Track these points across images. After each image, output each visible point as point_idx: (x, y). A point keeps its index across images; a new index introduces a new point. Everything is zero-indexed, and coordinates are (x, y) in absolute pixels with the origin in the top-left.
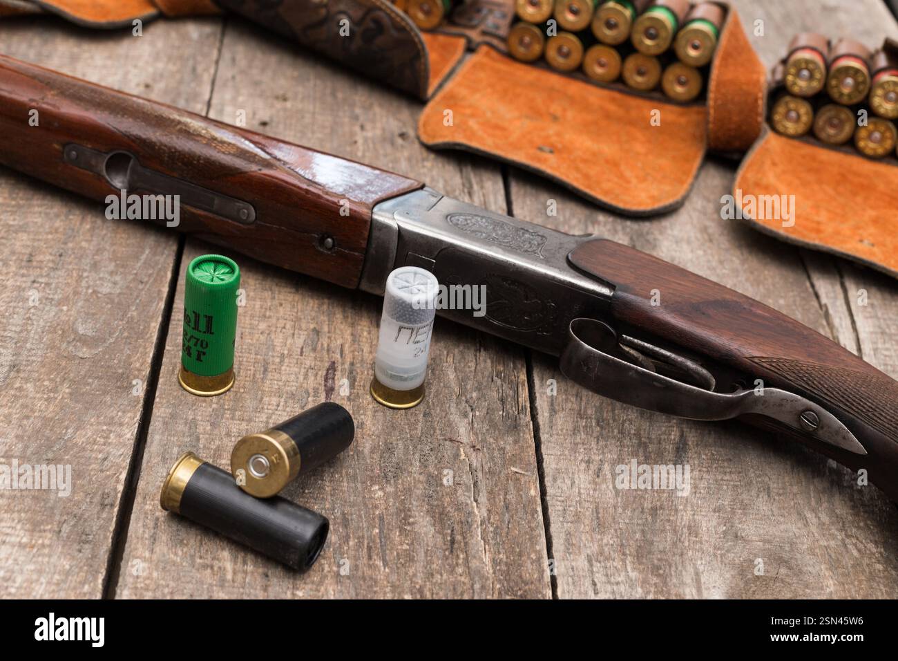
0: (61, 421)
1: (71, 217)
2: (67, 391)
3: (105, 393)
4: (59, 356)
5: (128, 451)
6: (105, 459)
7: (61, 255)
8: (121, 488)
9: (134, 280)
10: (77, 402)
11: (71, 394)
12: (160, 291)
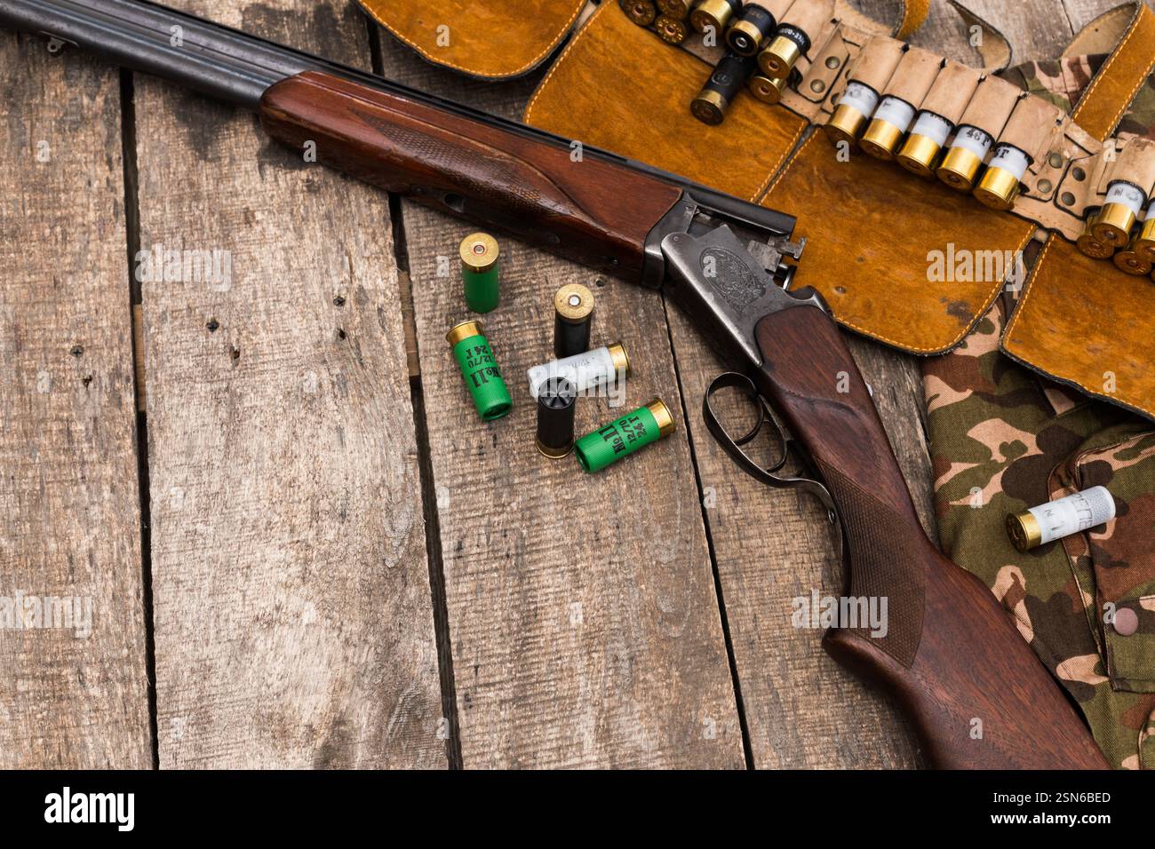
0: (684, 704)
1: (608, 478)
2: (677, 674)
3: (703, 669)
4: (659, 640)
5: (736, 720)
6: (725, 733)
7: (618, 527)
8: (743, 755)
9: (680, 540)
10: (688, 683)
11: (681, 677)
12: (703, 547)
